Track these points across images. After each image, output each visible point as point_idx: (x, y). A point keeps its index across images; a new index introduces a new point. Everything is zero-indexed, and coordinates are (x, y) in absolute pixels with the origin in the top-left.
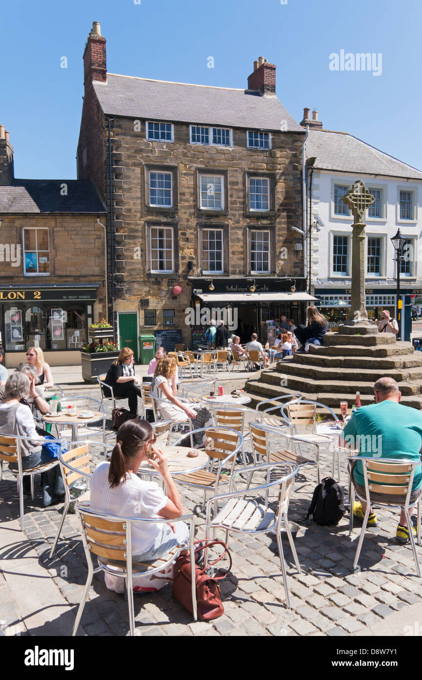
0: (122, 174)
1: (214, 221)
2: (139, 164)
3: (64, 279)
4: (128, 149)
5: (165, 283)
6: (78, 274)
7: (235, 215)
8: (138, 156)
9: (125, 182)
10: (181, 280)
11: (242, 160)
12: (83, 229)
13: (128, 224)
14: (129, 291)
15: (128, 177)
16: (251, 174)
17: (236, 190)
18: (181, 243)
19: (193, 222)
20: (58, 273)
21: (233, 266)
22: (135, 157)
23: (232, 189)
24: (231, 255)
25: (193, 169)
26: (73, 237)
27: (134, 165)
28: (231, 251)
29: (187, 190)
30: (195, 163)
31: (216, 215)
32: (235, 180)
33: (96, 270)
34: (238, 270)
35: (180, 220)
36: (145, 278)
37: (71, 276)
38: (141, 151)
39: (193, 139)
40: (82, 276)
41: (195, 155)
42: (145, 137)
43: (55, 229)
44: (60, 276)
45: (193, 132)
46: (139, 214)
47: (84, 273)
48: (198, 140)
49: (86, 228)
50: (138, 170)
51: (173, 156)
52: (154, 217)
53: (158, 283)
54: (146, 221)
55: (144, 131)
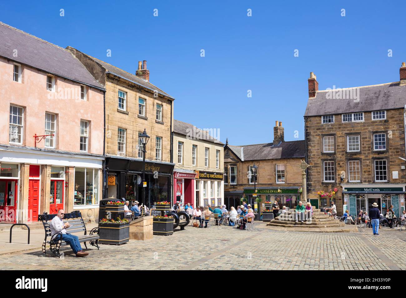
0: (311, 140)
1: (355, 157)
2: (319, 135)
3: (289, 185)
4: (314, 129)
5: (330, 186)
6: (295, 183)
7: (365, 153)
8: (318, 131)
9: (312, 143)
10: (338, 185)
11: (369, 126)
12: (297, 164)
13: (314, 161)
14: (313, 190)
15: (314, 141)
16: (374, 133)
17: (366, 141)
18: (338, 168)
19: (344, 158)
20: (288, 182)
21: (365, 178)
22: (317, 132)
23: (363, 141)
24: (363, 173)
25: (343, 134)
26: (293, 167)
27: (317, 135)
28: (363, 171)
29: (340, 144)
30: (345, 131)
31: (356, 154)
32: (365, 136)
34: (367, 180)
35: (337, 158)
36: (321, 184)
37: (292, 184)
38: (319, 129)
39: (344, 120)
40: (296, 184)
41: (344, 128)
42: (321, 123)
43: (287, 164)
44: (288, 184)
45: (344, 117)
46: (318, 157)
47: (297, 182)
48: (346, 120)
49: (298, 164)
50: (318, 137)
51: (334, 129)
52: (325, 157)
53: (327, 187)
54: (321, 159)
55: (321, 120)
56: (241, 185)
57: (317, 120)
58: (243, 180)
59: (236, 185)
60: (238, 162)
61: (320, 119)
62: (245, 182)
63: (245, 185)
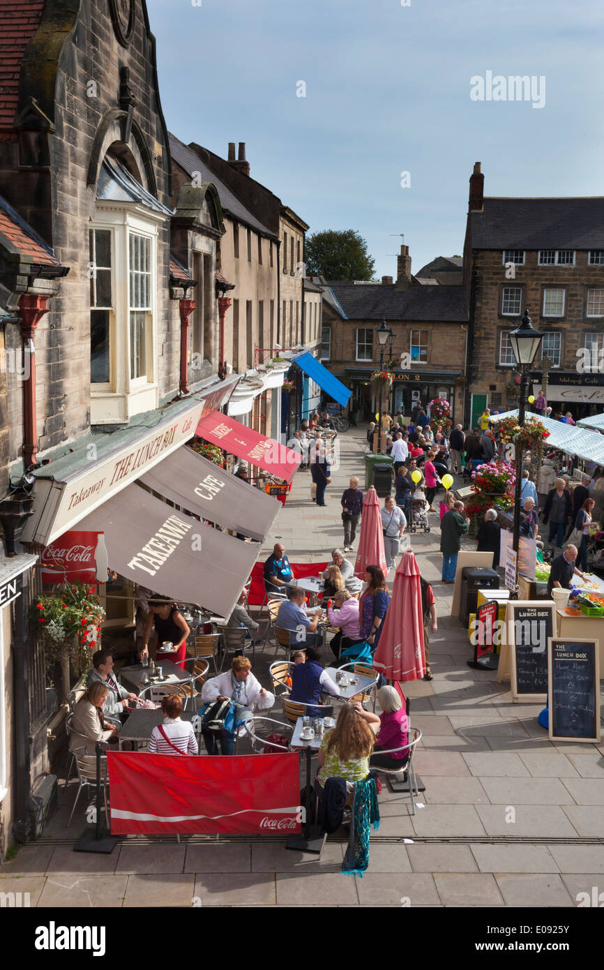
0: (482, 291)
1: (554, 325)
2: (496, 284)
3: (436, 367)
4: (488, 273)
6: (446, 364)
7: (572, 321)
8: (495, 277)
9: (484, 298)
11: (583, 276)
12: (452, 331)
13: (484, 329)
14: (481, 378)
15: (487, 294)
16: (590, 287)
17: (576, 301)
20: (433, 362)
21: (569, 363)
22: (492, 278)
23: (572, 300)
24: (567, 354)
25: (539, 285)
26: (444, 337)
27: (492, 284)
28: (567, 350)
29: (533, 302)
30: (541, 280)
31: (556, 320)
32: (575, 293)
33: (459, 362)
34: (571, 365)
36: (493, 368)
37: (441, 365)
38: (497, 274)
39: (541, 262)
40: (449, 366)
41: (541, 274)
42: (502, 263)
43: (433, 331)
44: (434, 365)
45: (542, 255)
46: (493, 322)
47: (450, 363)
48: (545, 262)
49: (454, 331)
50: (494, 288)
51: (523, 276)
52: (504, 323)
53: (504, 374)
54: (498, 327)
55: (501, 258)
56: (340, 362)
57: (494, 258)
58: (344, 353)
59: (330, 362)
60: (335, 320)
61: (499, 255)
62: (348, 357)
63: (348, 362)
